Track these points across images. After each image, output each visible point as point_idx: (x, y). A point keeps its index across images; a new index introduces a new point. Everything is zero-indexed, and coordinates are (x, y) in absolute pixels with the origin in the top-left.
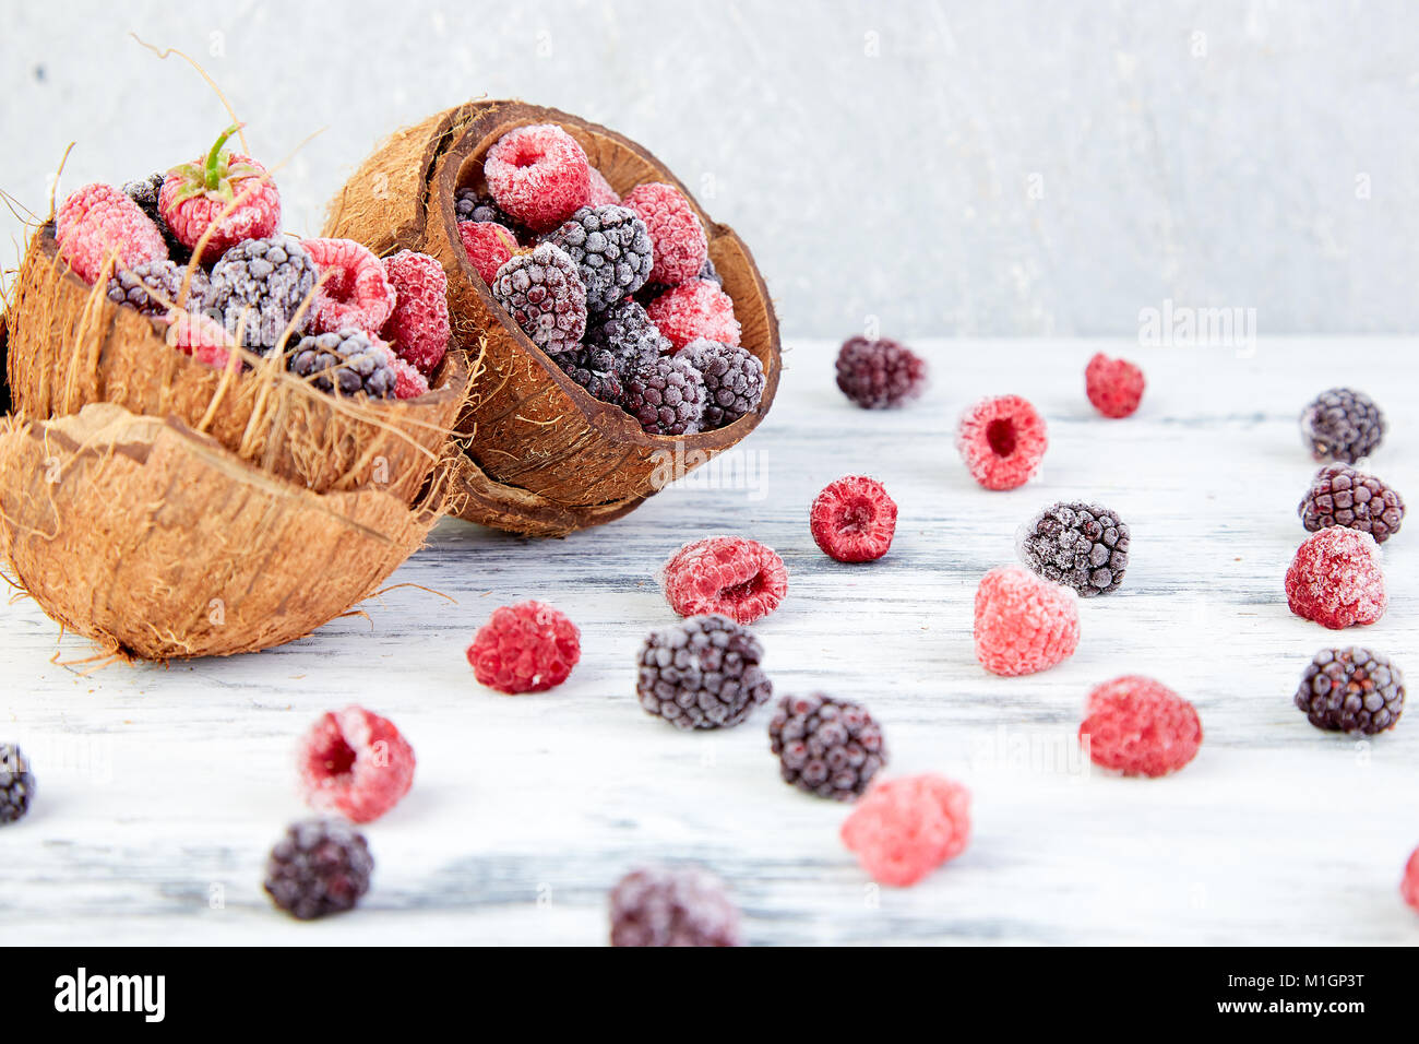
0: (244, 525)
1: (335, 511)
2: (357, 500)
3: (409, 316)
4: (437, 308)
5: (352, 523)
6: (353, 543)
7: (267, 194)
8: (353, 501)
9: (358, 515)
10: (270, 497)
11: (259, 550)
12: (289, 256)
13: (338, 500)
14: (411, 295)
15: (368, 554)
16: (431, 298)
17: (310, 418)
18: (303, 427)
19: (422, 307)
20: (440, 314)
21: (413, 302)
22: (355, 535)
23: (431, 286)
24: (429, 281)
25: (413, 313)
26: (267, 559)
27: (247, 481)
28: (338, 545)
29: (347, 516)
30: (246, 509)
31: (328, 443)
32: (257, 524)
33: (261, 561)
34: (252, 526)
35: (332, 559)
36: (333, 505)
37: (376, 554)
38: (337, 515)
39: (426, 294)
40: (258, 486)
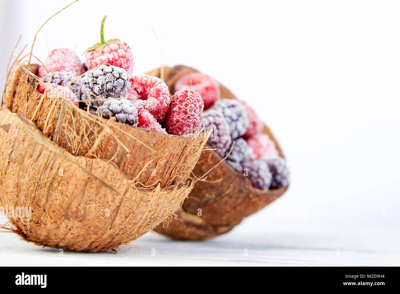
0: (40, 164)
1: (81, 165)
2: (92, 163)
3: (174, 112)
4: (188, 110)
5: (91, 175)
6: (94, 186)
7: (119, 51)
8: (91, 162)
9: (94, 170)
10: (51, 152)
11: (48, 178)
12: (113, 71)
13: (83, 160)
14: (178, 103)
15: (105, 196)
16: (186, 105)
17: (74, 120)
18: (70, 123)
19: (181, 108)
20: (190, 113)
21: (177, 106)
22: (94, 181)
23: (189, 101)
24: (188, 99)
25: (176, 111)
26: (51, 183)
27: (42, 143)
28: (86, 185)
29: (88, 171)
30: (41, 157)
31: (81, 133)
32: (46, 164)
33: (48, 184)
34: (44, 165)
35: (83, 192)
36: (80, 162)
37: (110, 197)
38: (81, 167)
39: (184, 104)
40: (46, 146)
